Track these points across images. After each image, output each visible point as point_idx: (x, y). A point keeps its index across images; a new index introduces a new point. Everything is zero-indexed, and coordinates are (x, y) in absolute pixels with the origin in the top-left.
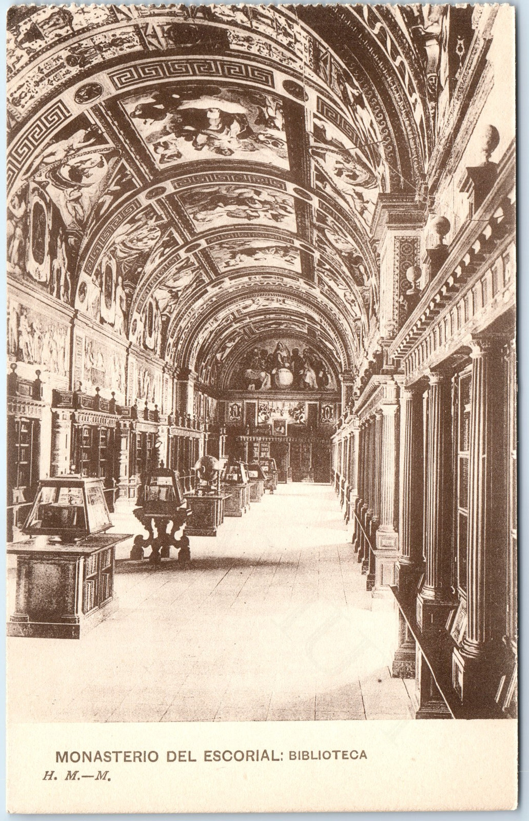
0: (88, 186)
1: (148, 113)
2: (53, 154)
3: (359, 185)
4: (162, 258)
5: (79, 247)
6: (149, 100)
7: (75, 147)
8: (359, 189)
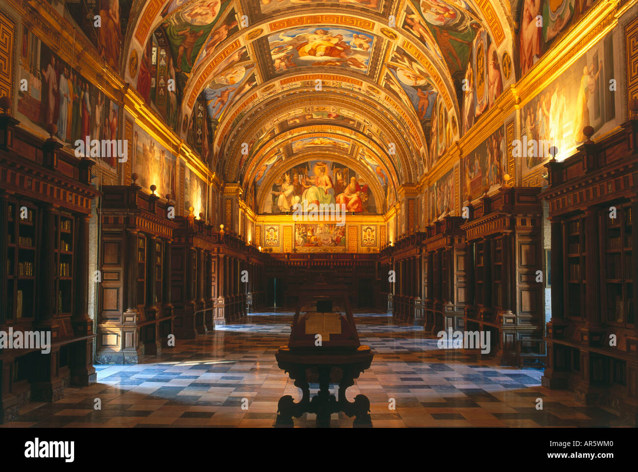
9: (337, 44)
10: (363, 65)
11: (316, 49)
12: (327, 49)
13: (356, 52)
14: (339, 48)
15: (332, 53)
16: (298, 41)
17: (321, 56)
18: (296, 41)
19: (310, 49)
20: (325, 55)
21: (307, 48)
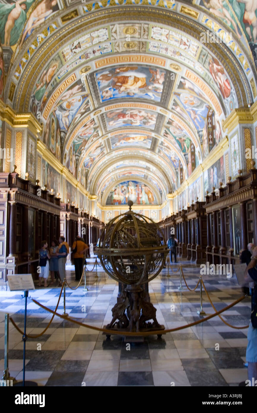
0: (72, 110)
1: (105, 77)
2: (65, 96)
3: (195, 107)
4: (92, 143)
5: (65, 138)
6: (107, 72)
7: (73, 93)
8: (195, 109)
9: (121, 86)
10: (101, 79)
11: (134, 82)
12: (127, 82)
13: (108, 86)
14: (119, 84)
15: (123, 79)
16: (144, 91)
17: (130, 76)
18: (146, 91)
19: (138, 83)
20: (128, 77)
21: (140, 84)
